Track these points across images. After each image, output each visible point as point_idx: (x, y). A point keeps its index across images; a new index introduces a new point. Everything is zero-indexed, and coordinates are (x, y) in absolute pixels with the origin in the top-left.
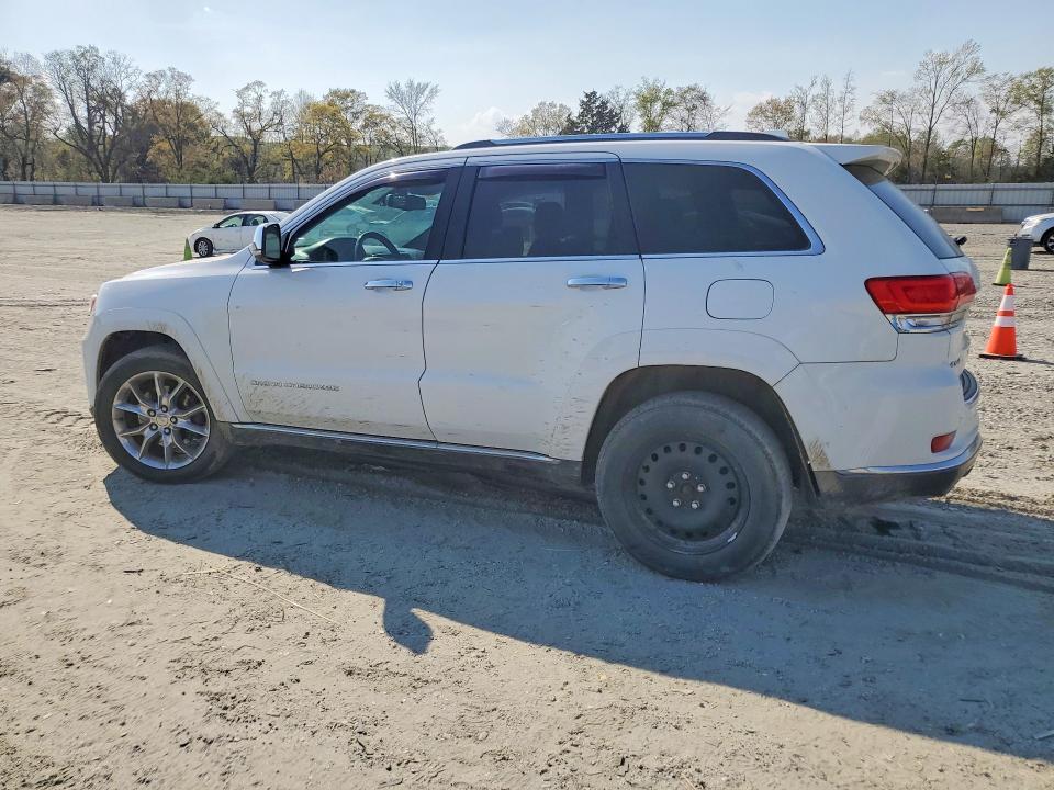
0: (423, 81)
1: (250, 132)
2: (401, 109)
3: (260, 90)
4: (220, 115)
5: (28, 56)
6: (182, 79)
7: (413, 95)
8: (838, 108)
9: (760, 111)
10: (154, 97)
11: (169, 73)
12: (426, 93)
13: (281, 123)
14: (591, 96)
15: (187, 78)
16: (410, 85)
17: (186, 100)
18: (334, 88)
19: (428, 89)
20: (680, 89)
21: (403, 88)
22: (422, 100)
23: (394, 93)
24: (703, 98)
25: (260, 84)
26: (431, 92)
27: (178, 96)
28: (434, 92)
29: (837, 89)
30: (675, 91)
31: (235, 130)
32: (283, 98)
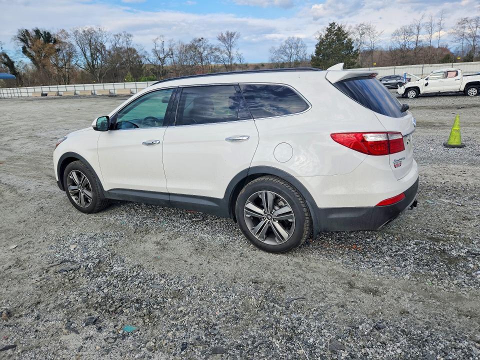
0: (233, 32)
1: (160, 59)
2: (224, 45)
3: (163, 39)
4: (146, 52)
5: (63, 30)
6: (129, 36)
7: (229, 38)
10: (118, 46)
11: (123, 34)
13: (172, 54)
14: (333, 25)
15: (131, 35)
16: (228, 34)
17: (131, 46)
19: (236, 35)
21: (225, 35)
22: (233, 40)
23: (222, 39)
25: (163, 36)
27: (127, 44)
28: (238, 36)
31: (153, 58)
32: (173, 42)
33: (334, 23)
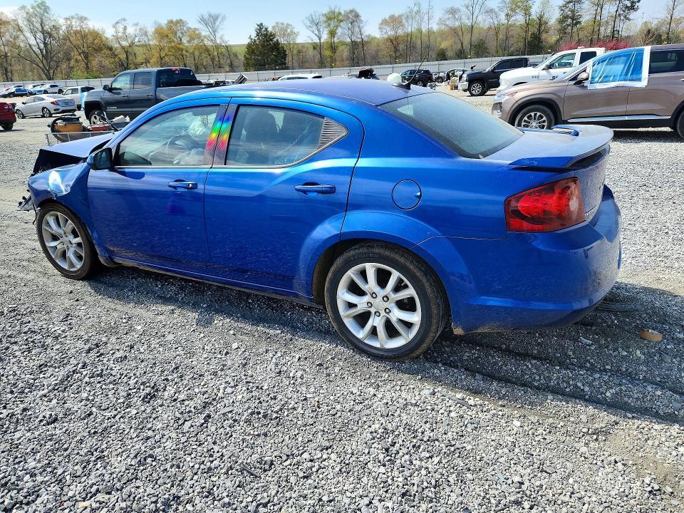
3: (125, 24)
6: (82, 19)
7: (212, 21)
8: (426, 18)
9: (385, 22)
11: (76, 17)
12: (220, 19)
15: (86, 19)
18: (169, 19)
19: (221, 17)
20: (345, 11)
22: (217, 23)
23: (203, 20)
24: (357, 16)
25: (124, 20)
26: (222, 19)
28: (224, 18)
29: (424, 8)
30: (343, 13)
33: (262, 24)
